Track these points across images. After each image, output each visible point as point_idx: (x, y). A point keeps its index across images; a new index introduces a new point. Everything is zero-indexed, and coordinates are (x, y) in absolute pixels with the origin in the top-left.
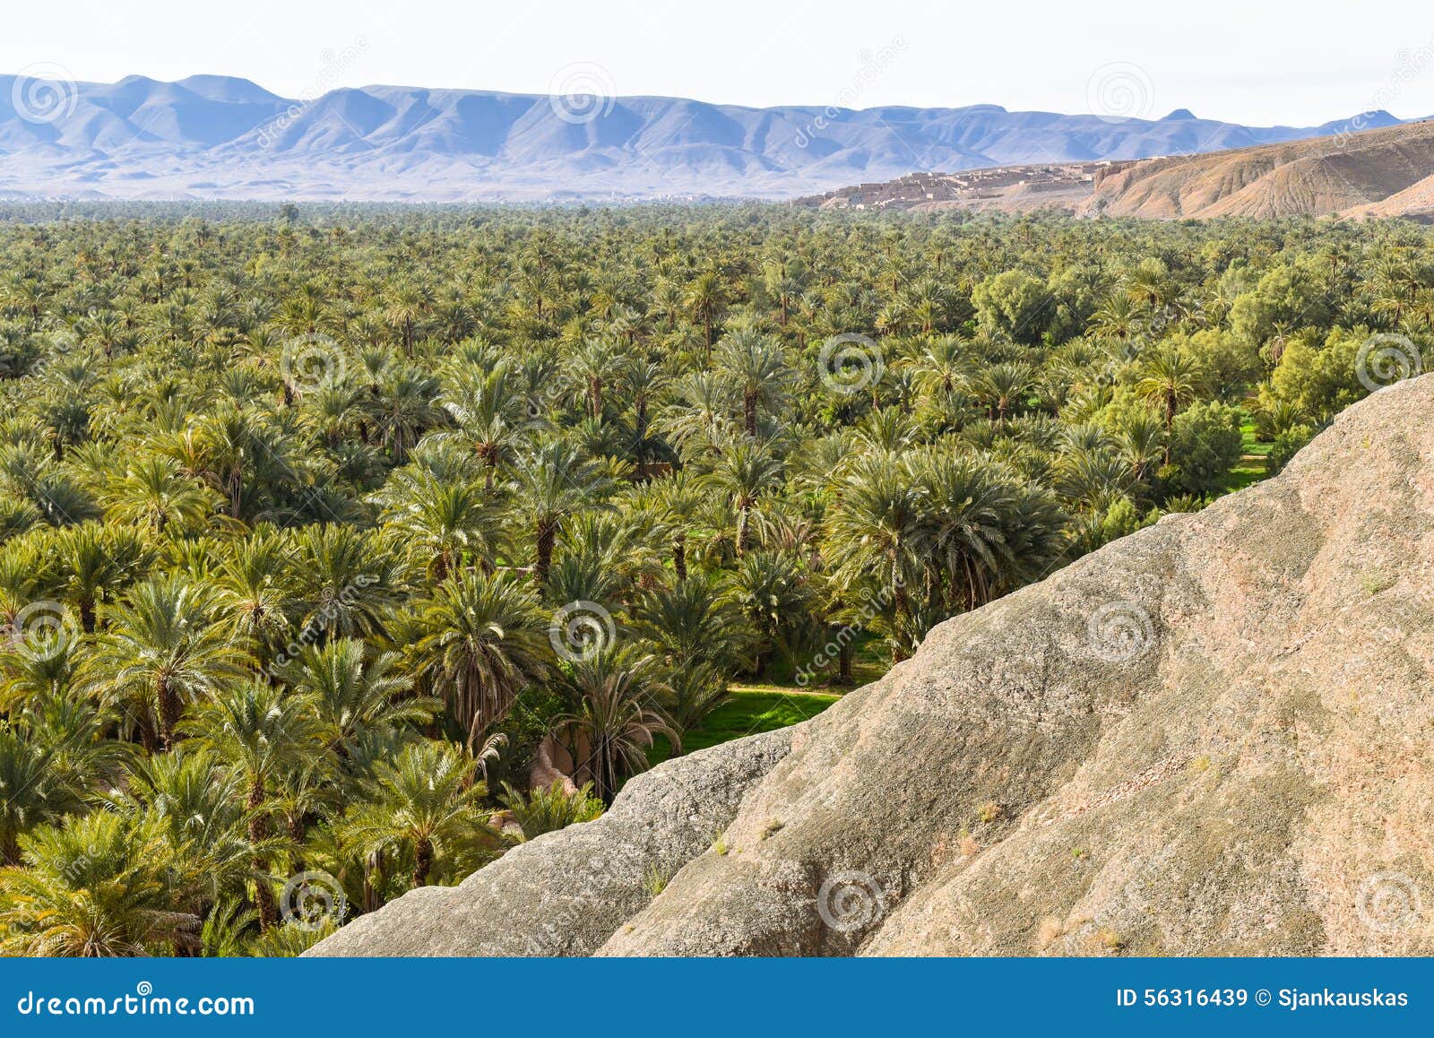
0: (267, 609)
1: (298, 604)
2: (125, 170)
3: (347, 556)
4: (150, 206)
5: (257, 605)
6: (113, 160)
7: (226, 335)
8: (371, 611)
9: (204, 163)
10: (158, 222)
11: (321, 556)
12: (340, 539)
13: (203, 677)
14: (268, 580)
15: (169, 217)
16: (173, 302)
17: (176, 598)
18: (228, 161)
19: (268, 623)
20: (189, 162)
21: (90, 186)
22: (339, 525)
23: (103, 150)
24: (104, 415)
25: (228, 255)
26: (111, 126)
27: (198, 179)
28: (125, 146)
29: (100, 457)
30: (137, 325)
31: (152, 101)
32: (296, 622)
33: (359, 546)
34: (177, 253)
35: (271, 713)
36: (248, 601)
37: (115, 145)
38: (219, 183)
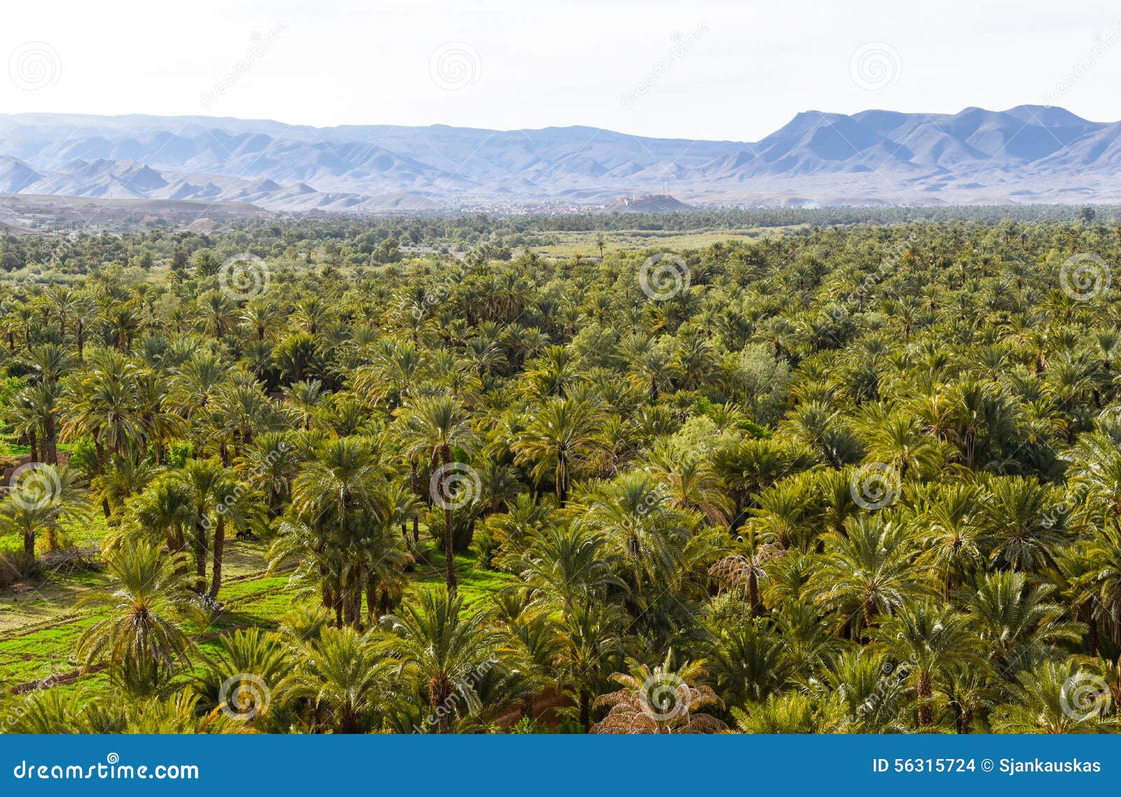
0: (965, 542)
1: (989, 539)
2: (962, 181)
3: (1029, 503)
4: (977, 210)
5: (957, 538)
6: (950, 174)
7: (1001, 317)
8: (1046, 549)
9: (1023, 175)
10: (981, 223)
11: (1008, 502)
12: (1024, 489)
13: (897, 594)
14: (965, 519)
15: (989, 219)
16: (964, 291)
17: (881, 531)
18: (1043, 173)
19: (965, 553)
20: (1011, 174)
21: (934, 194)
22: (1024, 478)
23: (945, 166)
24: (890, 381)
25: (1027, 250)
26: (953, 146)
27: (1018, 188)
28: (961, 163)
29: (881, 413)
30: (939, 307)
31: (984, 127)
32: (986, 553)
33: (1040, 495)
34: (985, 249)
35: (936, 627)
36: (951, 535)
37: (954, 162)
38: (1034, 191)
